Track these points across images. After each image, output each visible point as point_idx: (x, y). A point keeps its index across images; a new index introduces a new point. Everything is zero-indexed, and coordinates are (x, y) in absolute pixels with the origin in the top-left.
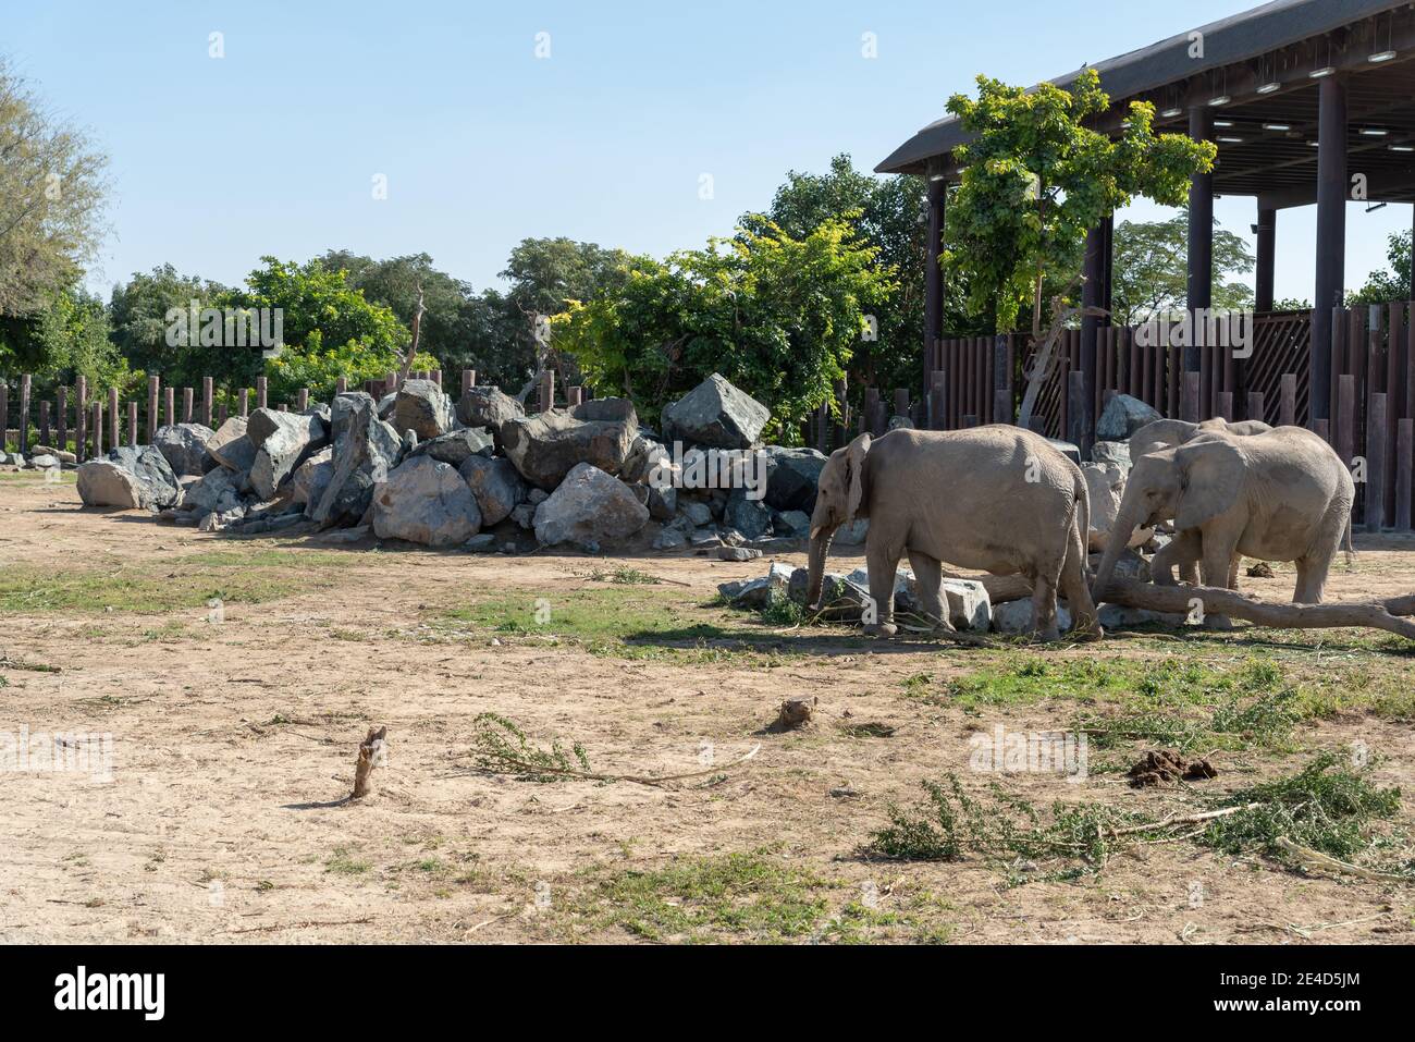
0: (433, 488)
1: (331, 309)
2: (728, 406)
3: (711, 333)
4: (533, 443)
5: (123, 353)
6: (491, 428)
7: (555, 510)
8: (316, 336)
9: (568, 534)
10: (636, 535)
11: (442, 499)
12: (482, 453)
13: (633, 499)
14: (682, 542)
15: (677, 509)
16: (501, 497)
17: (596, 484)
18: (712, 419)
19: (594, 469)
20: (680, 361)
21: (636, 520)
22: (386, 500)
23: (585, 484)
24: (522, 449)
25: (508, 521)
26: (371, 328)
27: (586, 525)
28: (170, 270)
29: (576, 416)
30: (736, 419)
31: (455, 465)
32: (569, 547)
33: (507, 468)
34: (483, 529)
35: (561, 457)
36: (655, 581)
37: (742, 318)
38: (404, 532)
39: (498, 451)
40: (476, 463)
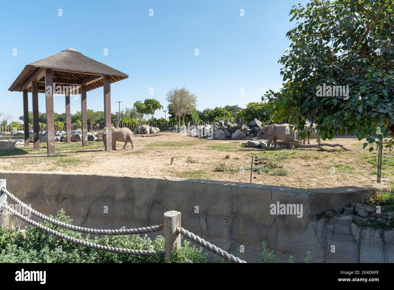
0: (220, 133)
1: (222, 112)
2: (256, 122)
3: (256, 114)
4: (232, 127)
5: (200, 118)
6: (227, 126)
7: (234, 135)
8: (220, 115)
9: (235, 138)
10: (244, 138)
11: (221, 134)
12: (226, 129)
13: (243, 133)
14: (249, 138)
15: (250, 134)
16: (228, 134)
17: (239, 132)
18: (255, 124)
19: (239, 130)
20: (253, 117)
21: (244, 136)
22: (215, 134)
23: (238, 132)
24: (230, 128)
25: (229, 136)
26: (227, 114)
27: (238, 137)
28: (208, 108)
29: (237, 124)
30: (257, 124)
31: (223, 130)
32: (236, 139)
33: (229, 130)
34: (226, 137)
35: (235, 129)
36: (239, 143)
37: (260, 112)
38: (217, 138)
39: (228, 128)
40: (225, 130)
